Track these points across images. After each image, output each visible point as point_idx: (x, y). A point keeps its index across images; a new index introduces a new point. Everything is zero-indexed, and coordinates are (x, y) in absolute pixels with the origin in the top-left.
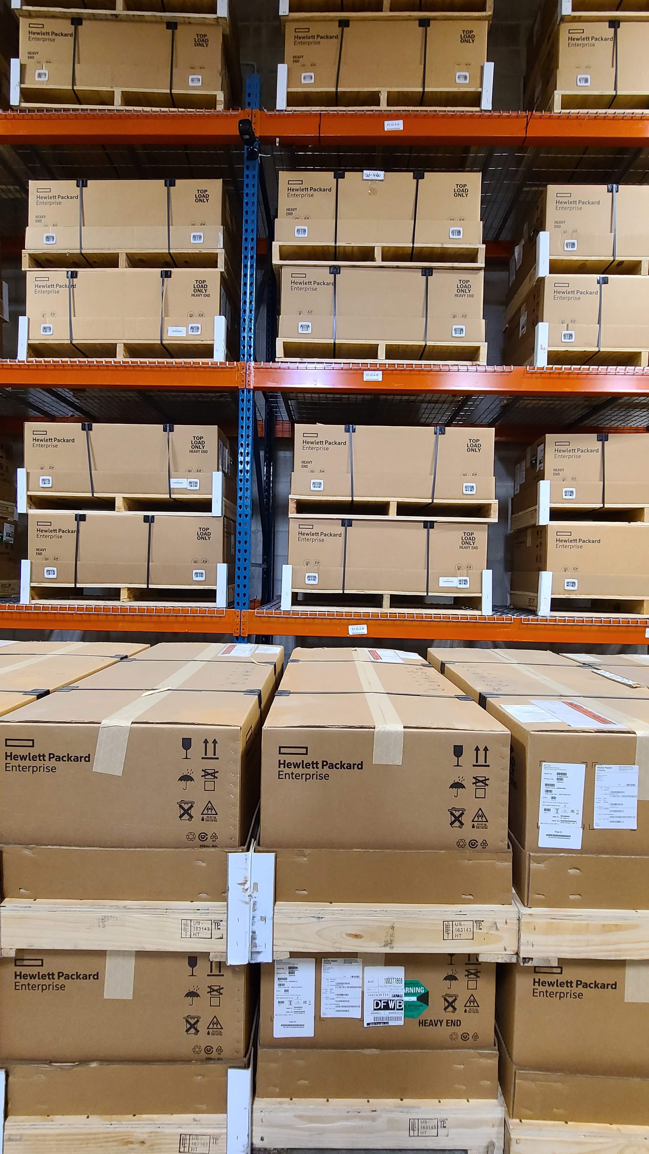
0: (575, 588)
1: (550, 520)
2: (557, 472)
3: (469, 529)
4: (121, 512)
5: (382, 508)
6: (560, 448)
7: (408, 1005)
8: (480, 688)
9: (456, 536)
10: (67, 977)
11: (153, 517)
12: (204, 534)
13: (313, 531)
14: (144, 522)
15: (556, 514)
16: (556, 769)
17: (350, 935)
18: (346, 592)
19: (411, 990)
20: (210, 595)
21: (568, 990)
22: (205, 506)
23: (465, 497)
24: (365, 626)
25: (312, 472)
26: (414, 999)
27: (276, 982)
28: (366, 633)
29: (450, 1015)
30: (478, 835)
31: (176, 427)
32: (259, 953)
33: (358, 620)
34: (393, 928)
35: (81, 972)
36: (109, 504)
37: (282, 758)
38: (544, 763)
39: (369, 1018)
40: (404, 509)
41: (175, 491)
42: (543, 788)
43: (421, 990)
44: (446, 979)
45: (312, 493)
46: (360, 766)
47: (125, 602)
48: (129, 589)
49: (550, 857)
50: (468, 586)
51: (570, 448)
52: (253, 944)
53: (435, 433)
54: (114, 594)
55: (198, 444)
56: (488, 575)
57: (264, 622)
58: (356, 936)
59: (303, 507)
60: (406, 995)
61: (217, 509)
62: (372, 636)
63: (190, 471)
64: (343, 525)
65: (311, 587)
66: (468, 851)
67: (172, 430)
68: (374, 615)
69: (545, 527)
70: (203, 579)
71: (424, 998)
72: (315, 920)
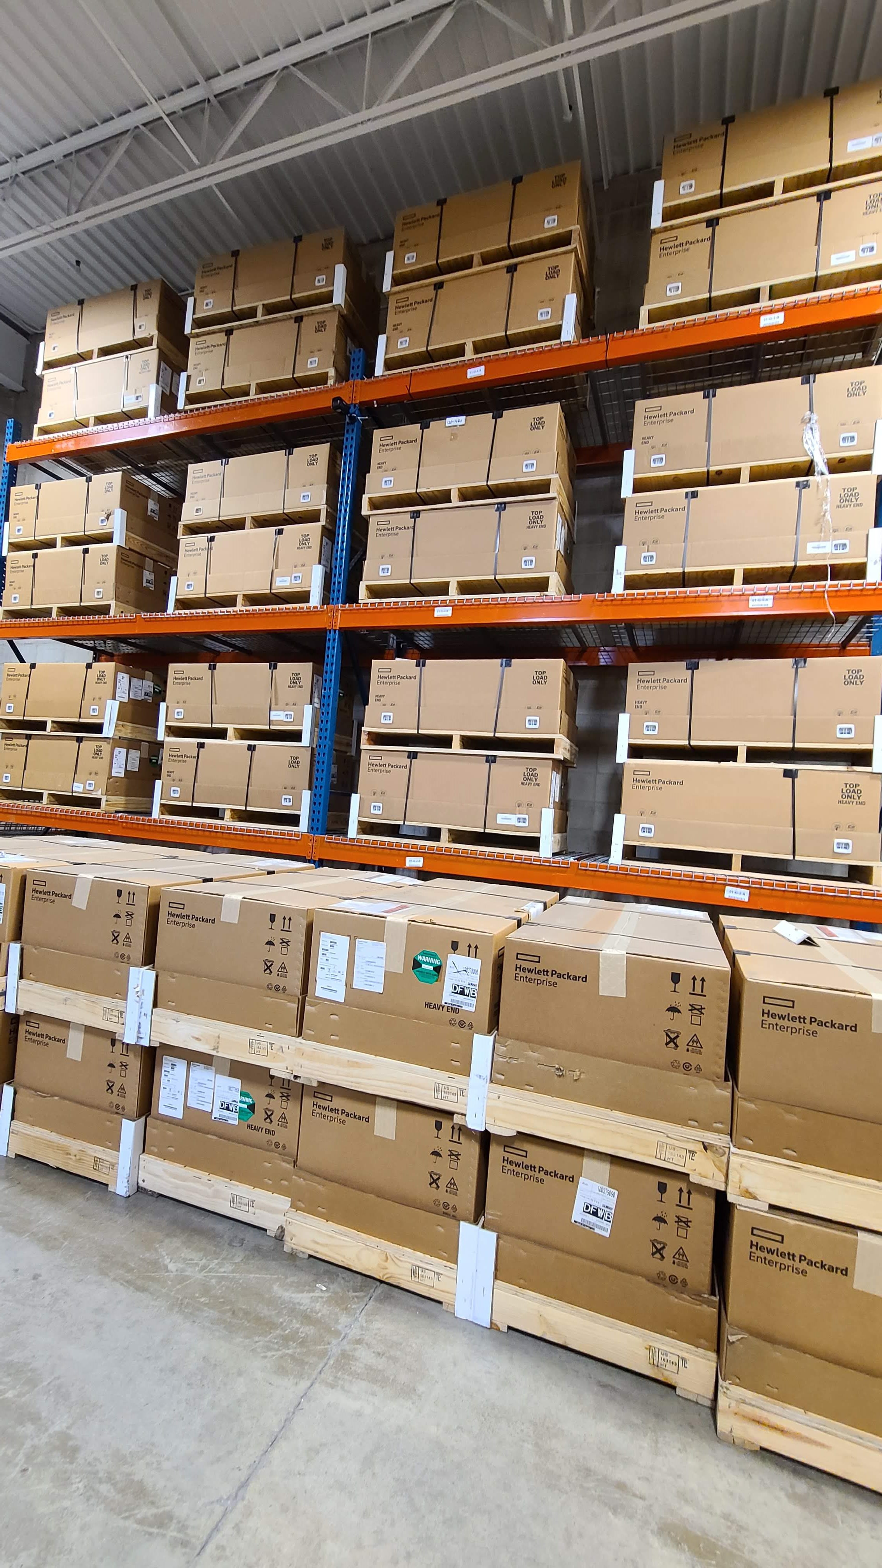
0: (651, 835)
1: (628, 757)
2: (639, 705)
3: (531, 764)
4: (232, 741)
5: (445, 741)
6: (643, 678)
7: (241, 1110)
9: (519, 771)
10: (51, 1038)
11: (255, 746)
12: (294, 763)
13: (381, 762)
14: (248, 750)
15: (636, 751)
16: (331, 938)
17: (193, 1037)
19: (245, 1099)
20: (294, 820)
21: (337, 1116)
22: (296, 736)
23: (528, 731)
24: (421, 859)
25: (384, 705)
26: (245, 1106)
27: (163, 1073)
28: (421, 866)
29: (266, 1125)
30: (281, 982)
31: (279, 664)
32: (141, 1038)
33: (416, 854)
34: (219, 1037)
35: (56, 1036)
36: (221, 734)
38: (322, 933)
39: (216, 1114)
40: (469, 742)
41: (274, 723)
42: (321, 952)
43: (250, 1101)
44: (267, 1096)
45: (382, 726)
46: (213, 921)
47: (228, 822)
48: (232, 810)
49: (320, 1003)
50: (526, 825)
51: (654, 678)
52: (139, 1032)
53: (501, 665)
54: (215, 813)
55: (295, 680)
56: (549, 815)
57: (332, 848)
58: (197, 1039)
59: (379, 739)
60: (241, 1102)
61: (306, 740)
62: (426, 869)
63: (287, 705)
64: (409, 757)
65: (374, 816)
66: (273, 992)
67: (275, 668)
68: (430, 848)
69: (622, 765)
70: (290, 804)
71: (252, 1107)
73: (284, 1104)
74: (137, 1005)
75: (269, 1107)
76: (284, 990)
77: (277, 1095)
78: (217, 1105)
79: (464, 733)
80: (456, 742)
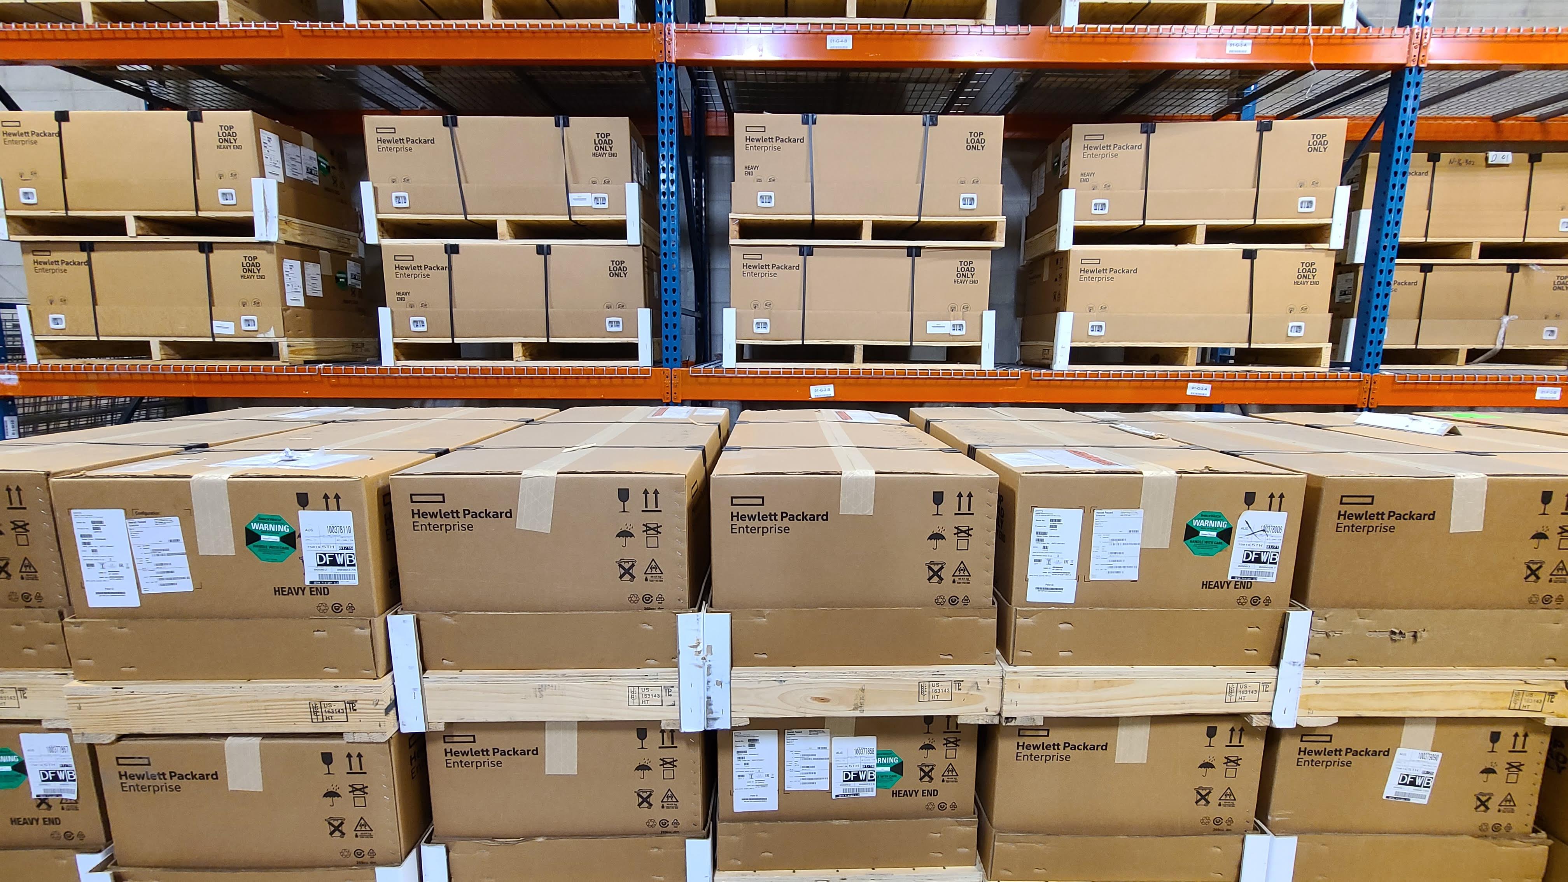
0: (1102, 333)
1: (1073, 244)
2: (1085, 177)
3: (966, 256)
4: (505, 241)
5: (852, 230)
6: (1090, 143)
7: (881, 776)
8: (969, 441)
9: (950, 265)
10: (504, 753)
11: (549, 246)
12: (618, 270)
13: (762, 263)
14: (538, 253)
15: (1082, 236)
16: (1049, 515)
17: (816, 699)
18: (806, 343)
19: (885, 760)
20: (630, 351)
21: (1055, 752)
22: (617, 230)
23: (962, 212)
24: (831, 387)
25: (759, 181)
26: (888, 769)
27: (735, 756)
28: (833, 395)
29: (926, 785)
30: (959, 591)
31: (572, 119)
32: (715, 719)
33: (823, 379)
34: (863, 690)
35: (518, 748)
36: (488, 231)
37: (735, 509)
38: (1035, 509)
39: (837, 790)
40: (882, 231)
41: (577, 211)
42: (1034, 537)
43: (894, 761)
44: (921, 748)
45: (758, 211)
46: (826, 517)
47: (519, 361)
48: (524, 344)
49: (1040, 611)
50: (963, 332)
51: (1104, 143)
52: (709, 711)
53: (924, 124)
54: (504, 351)
55: (603, 144)
56: (990, 317)
57: (700, 384)
58: (823, 700)
59: (749, 230)
60: (878, 765)
61: (634, 235)
62: (840, 399)
63: (594, 183)
64: (801, 254)
65: (760, 337)
66: (947, 607)
67: (566, 124)
68: (842, 371)
69: (1066, 253)
70: (620, 329)
71: (898, 769)
72: (777, 683)
73: (951, 753)
74: (701, 673)
75: (926, 762)
76: (966, 600)
77: (939, 744)
78: (838, 777)
79: (877, 218)
80: (867, 231)
